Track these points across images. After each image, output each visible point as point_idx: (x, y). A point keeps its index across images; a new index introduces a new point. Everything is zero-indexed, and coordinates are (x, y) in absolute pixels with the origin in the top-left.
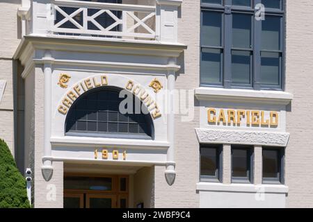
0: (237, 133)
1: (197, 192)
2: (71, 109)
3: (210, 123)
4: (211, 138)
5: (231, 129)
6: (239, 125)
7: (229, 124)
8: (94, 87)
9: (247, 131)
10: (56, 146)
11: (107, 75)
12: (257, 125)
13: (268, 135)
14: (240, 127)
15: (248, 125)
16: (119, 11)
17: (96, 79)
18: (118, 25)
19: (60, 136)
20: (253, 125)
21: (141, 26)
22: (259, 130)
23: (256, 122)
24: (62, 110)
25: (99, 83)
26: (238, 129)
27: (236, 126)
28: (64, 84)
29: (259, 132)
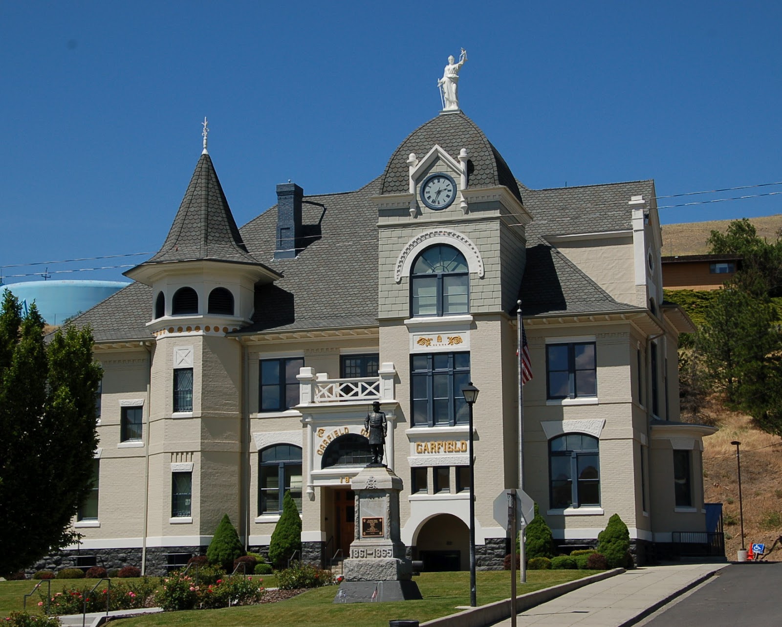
0: (436, 458)
1: (410, 501)
2: (326, 451)
3: (419, 453)
4: (418, 464)
5: (434, 456)
6: (439, 452)
7: (432, 452)
8: (340, 435)
9: (443, 456)
10: (314, 477)
11: (348, 426)
12: (452, 452)
13: (459, 458)
14: (440, 453)
15: (445, 452)
16: (356, 383)
17: (341, 430)
18: (356, 392)
19: (318, 470)
20: (449, 452)
21: (371, 391)
22: (453, 455)
23: (450, 450)
24: (320, 452)
25: (343, 432)
26: (438, 455)
27: (437, 453)
28: (321, 435)
29: (452, 456)
